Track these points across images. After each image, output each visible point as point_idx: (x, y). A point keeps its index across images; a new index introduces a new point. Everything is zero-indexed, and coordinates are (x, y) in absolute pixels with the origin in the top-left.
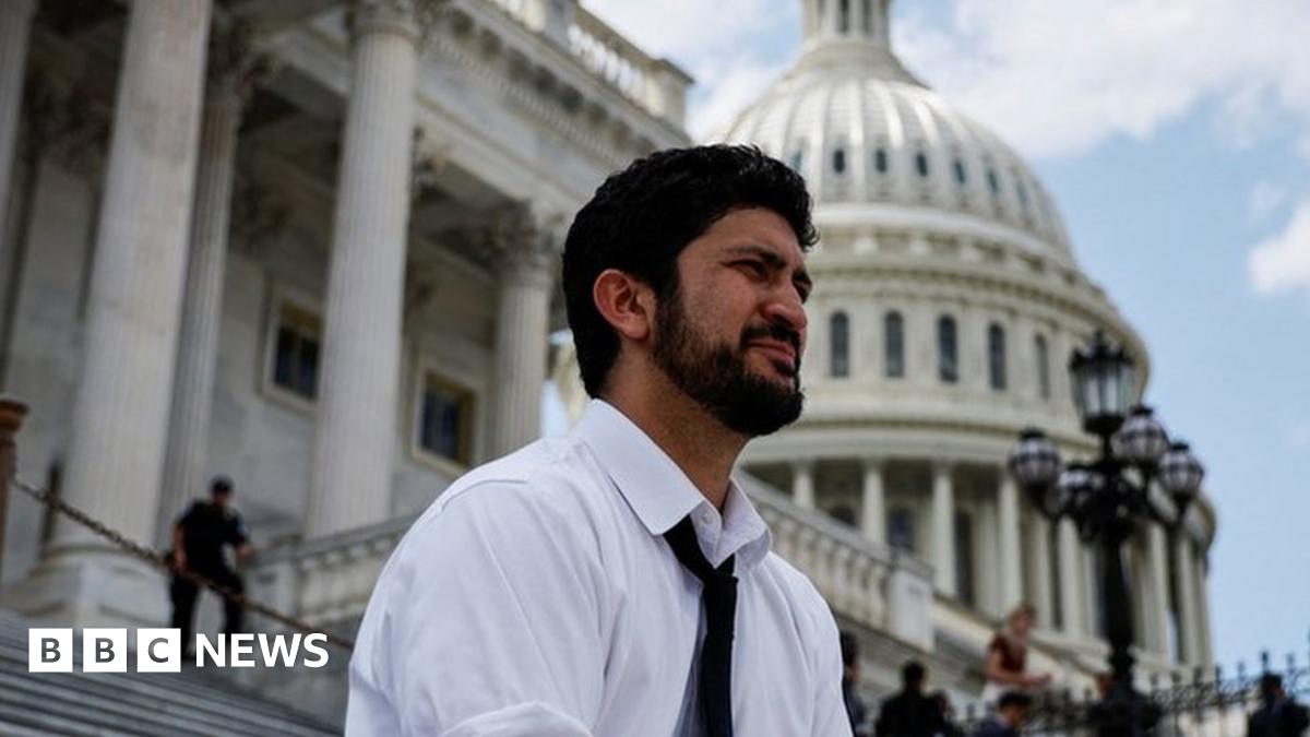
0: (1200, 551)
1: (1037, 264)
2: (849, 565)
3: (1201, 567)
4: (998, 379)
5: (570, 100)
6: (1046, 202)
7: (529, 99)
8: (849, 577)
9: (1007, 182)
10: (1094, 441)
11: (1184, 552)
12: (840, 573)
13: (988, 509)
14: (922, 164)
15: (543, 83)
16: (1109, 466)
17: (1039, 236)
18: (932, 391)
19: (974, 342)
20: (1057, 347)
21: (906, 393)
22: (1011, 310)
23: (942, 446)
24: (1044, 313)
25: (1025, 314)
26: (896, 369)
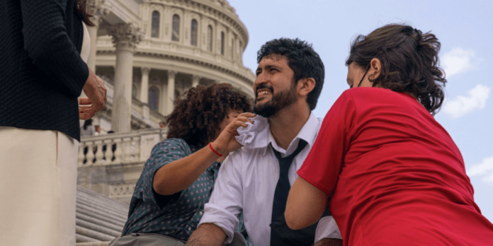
18: (170, 44)
19: (185, 26)
20: (216, 31)
21: (159, 44)
22: (183, 9)
23: (172, 66)
24: (212, 16)
25: (188, 11)
26: (155, 34)
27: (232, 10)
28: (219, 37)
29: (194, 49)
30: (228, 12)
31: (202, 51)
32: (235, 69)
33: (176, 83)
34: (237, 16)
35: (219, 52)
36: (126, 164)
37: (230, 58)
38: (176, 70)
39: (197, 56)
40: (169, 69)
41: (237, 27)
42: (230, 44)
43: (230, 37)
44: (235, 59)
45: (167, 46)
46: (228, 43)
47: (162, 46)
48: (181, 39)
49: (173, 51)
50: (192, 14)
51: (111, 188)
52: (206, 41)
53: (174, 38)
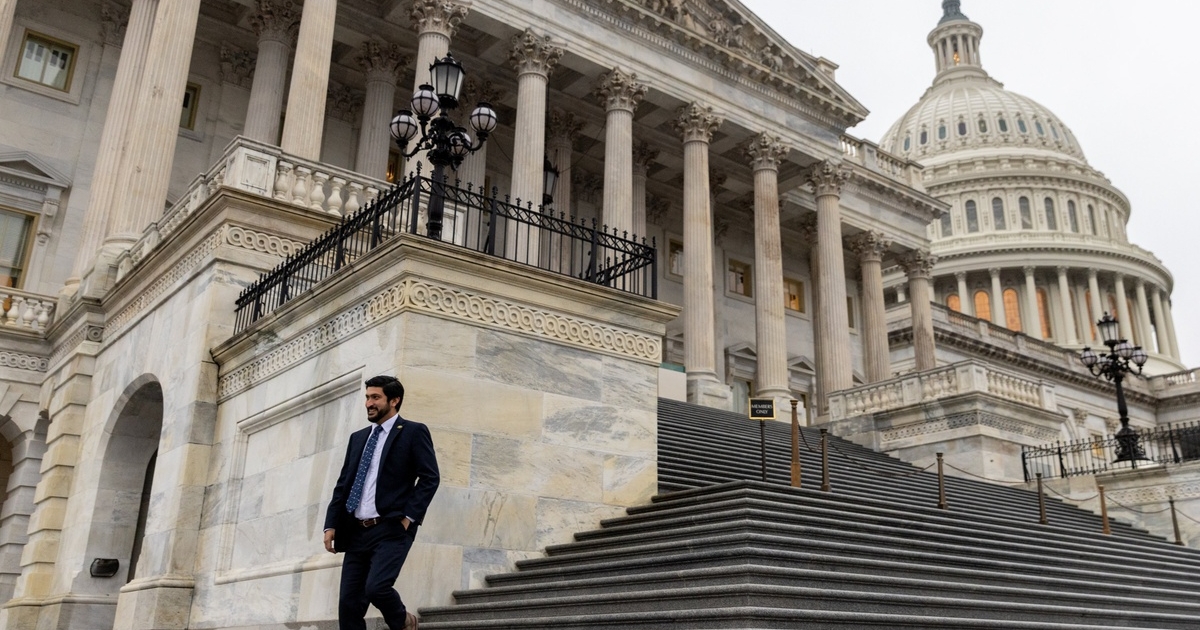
0: (1165, 296)
1: (1065, 165)
2: (1026, 386)
3: (1167, 303)
4: (1052, 224)
5: (880, 189)
6: (1067, 132)
7: (865, 192)
8: (1026, 390)
9: (1046, 127)
10: (1108, 349)
11: (1157, 298)
12: (1023, 390)
13: (1053, 287)
14: (1003, 125)
15: (871, 185)
16: (1114, 357)
17: (1065, 152)
18: (1020, 234)
19: (1038, 208)
20: (1080, 205)
21: (1007, 236)
22: (1055, 190)
23: (1028, 260)
24: (1072, 189)
25: (1062, 191)
26: (1001, 225)
27: (1098, 174)
28: (1086, 212)
29: (1053, 235)
30: (1093, 180)
31: (1063, 235)
32: (1115, 248)
33: (1037, 280)
34: (1108, 181)
35: (1089, 232)
36: (891, 411)
37: (1106, 236)
38: (1034, 264)
39: (1058, 242)
40: (1025, 264)
41: (1109, 195)
42: (1103, 218)
43: (1100, 209)
44: (1113, 236)
45: (1017, 238)
46: (1100, 217)
47: (1010, 238)
48: (1034, 225)
49: (1026, 242)
50: (1044, 191)
51: (881, 434)
52: (1069, 221)
53: (1026, 225)
